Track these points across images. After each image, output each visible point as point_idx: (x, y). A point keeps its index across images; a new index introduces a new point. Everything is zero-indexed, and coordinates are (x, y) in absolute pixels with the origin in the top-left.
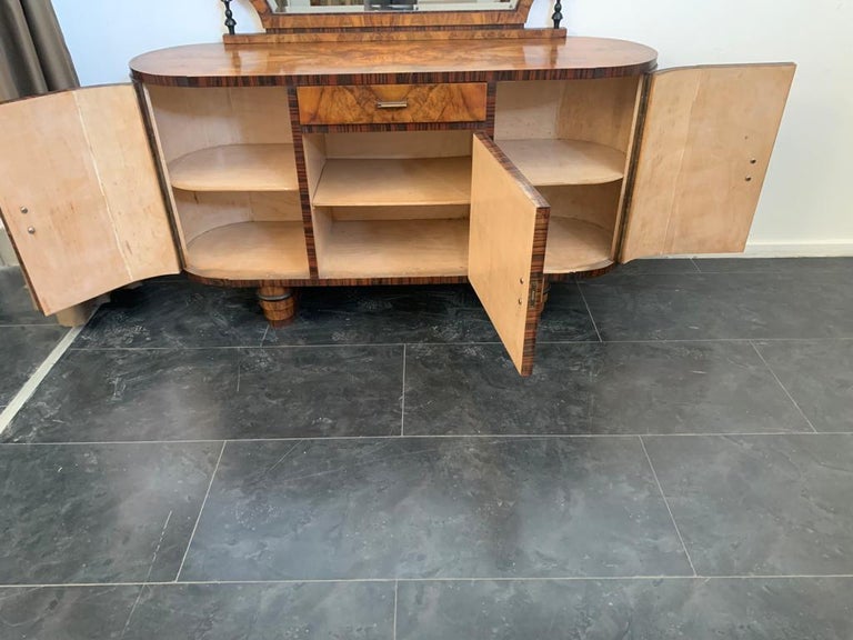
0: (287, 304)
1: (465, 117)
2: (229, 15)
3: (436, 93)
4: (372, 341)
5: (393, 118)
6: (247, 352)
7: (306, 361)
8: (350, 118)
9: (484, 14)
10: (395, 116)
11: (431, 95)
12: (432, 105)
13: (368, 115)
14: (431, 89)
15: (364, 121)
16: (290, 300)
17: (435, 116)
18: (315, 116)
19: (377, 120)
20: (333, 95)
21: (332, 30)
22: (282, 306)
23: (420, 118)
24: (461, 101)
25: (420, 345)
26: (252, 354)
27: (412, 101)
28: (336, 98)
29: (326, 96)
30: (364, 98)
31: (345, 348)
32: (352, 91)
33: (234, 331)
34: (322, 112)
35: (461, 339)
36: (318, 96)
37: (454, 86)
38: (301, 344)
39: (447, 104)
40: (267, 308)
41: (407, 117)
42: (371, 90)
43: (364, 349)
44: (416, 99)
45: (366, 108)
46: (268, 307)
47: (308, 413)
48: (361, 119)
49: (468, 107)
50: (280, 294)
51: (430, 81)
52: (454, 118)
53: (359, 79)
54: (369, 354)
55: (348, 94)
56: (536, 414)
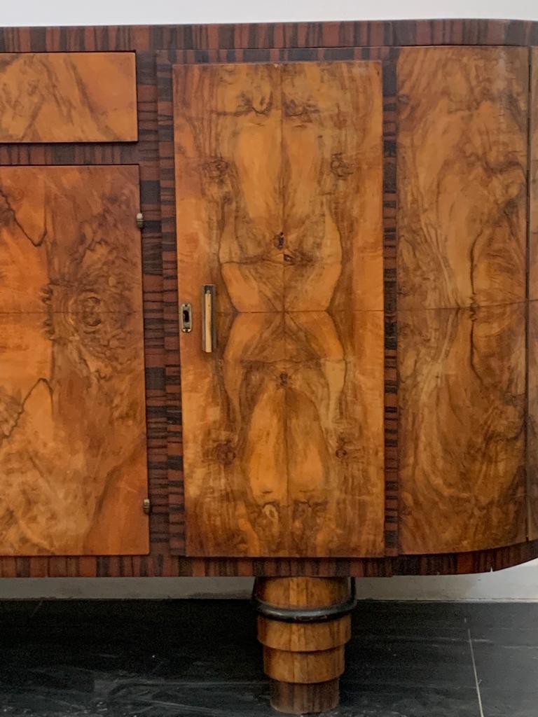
17: (16, 128)
24: (76, 92)
37: (58, 59)
39: (43, 100)
49: (93, 109)
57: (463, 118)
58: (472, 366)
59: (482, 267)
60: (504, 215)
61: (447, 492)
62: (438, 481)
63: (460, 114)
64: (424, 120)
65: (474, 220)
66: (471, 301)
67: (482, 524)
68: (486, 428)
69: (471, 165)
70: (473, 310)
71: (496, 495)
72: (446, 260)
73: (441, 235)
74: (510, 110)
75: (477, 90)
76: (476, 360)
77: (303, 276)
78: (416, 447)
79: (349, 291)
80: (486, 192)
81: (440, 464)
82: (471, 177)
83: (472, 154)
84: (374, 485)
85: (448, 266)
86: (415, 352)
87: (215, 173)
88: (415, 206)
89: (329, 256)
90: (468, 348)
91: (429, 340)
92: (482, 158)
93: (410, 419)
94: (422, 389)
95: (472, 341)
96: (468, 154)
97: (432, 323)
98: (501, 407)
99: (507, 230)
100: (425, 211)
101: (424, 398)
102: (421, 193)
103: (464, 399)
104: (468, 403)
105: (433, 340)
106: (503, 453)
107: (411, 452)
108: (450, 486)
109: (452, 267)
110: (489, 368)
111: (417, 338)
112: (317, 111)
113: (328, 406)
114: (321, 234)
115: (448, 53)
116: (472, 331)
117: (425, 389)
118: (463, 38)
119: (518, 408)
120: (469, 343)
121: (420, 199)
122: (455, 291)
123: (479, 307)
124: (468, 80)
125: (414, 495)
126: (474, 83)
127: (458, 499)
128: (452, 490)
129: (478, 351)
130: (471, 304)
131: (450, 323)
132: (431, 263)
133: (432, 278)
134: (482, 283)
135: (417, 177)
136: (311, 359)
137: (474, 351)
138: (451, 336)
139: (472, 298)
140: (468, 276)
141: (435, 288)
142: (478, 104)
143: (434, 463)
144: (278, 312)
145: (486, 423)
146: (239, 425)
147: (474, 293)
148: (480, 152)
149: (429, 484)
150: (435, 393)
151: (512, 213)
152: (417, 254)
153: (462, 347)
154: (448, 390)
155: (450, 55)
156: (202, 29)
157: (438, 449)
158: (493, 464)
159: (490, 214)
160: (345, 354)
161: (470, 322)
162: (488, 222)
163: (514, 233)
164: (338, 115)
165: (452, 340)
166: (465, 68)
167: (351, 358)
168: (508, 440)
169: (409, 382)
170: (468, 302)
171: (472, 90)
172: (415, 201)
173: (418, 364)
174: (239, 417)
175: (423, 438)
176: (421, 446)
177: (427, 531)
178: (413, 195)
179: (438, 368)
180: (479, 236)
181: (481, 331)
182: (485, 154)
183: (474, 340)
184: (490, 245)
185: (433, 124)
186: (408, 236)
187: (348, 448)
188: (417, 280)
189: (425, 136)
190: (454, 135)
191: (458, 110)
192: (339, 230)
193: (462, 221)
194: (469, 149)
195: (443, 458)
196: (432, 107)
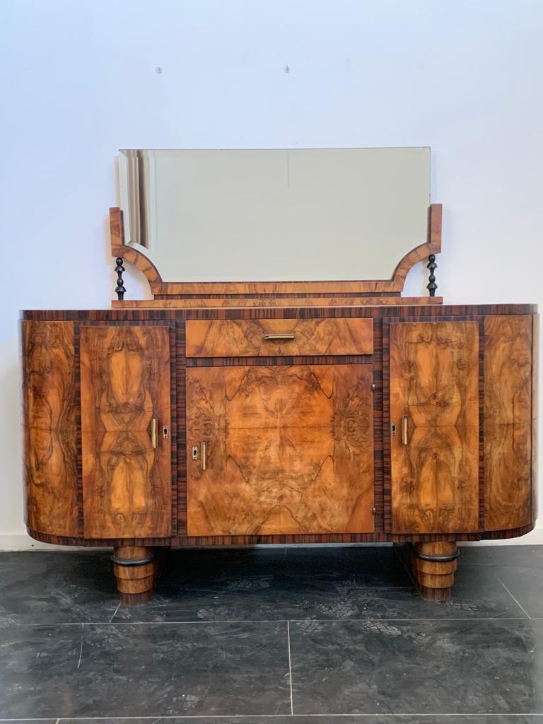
0: (147, 571)
1: (352, 350)
2: (120, 284)
3: (323, 327)
4: (246, 617)
5: (280, 351)
6: (92, 628)
7: (165, 637)
8: (236, 350)
9: (362, 283)
10: (282, 350)
11: (317, 329)
12: (320, 339)
13: (255, 348)
14: (318, 323)
15: (250, 354)
16: (150, 567)
17: (322, 349)
18: (201, 348)
19: (264, 352)
20: (220, 329)
21: (218, 296)
22: (141, 573)
23: (307, 351)
24: (348, 334)
25: (307, 621)
26: (99, 631)
27: (299, 334)
28: (224, 331)
29: (214, 330)
30: (251, 332)
31: (214, 625)
32: (239, 325)
33: (78, 609)
34: (208, 345)
35: (357, 616)
36: (206, 330)
37: (340, 321)
38: (159, 621)
39: (334, 337)
40: (122, 576)
41: (293, 350)
42: (259, 325)
43: (237, 626)
44: (302, 332)
45: (253, 341)
46: (124, 573)
47: (168, 690)
48: (247, 352)
49: (355, 341)
50: (139, 555)
51: (317, 316)
52: (341, 351)
53: (247, 314)
54: (244, 631)
55: (236, 327)
56: (465, 691)
57: (510, 344)
58: (513, 448)
59: (517, 406)
60: (524, 384)
61: (503, 503)
62: (499, 499)
65: (514, 387)
67: (516, 517)
68: (518, 475)
69: (513, 364)
70: (514, 425)
72: (503, 403)
73: (501, 393)
75: (515, 333)
76: (515, 446)
77: (444, 411)
78: (491, 484)
79: (464, 417)
80: (518, 375)
81: (501, 491)
82: (513, 369)
84: (474, 501)
85: (504, 406)
86: (491, 443)
87: (407, 368)
88: (491, 381)
89: (456, 402)
90: (512, 441)
91: (496, 438)
92: (517, 361)
93: (489, 472)
94: (493, 459)
96: (512, 359)
97: (498, 431)
98: (523, 466)
100: (495, 383)
101: (494, 463)
102: (493, 376)
103: (510, 463)
105: (498, 438)
107: (488, 486)
108: (504, 501)
109: (506, 406)
110: (519, 449)
111: (492, 437)
112: (451, 342)
113: (455, 467)
114: (452, 393)
116: (513, 433)
117: (495, 459)
119: (529, 466)
120: (512, 439)
122: (507, 417)
123: (516, 423)
124: (512, 329)
125: (490, 503)
126: (514, 330)
127: (508, 506)
128: (505, 503)
131: (505, 430)
132: (497, 405)
133: (498, 411)
134: (517, 413)
135: (492, 369)
136: (448, 447)
137: (514, 442)
138: (505, 436)
139: (513, 420)
140: (512, 410)
141: (499, 416)
142: (516, 338)
143: (498, 491)
144: (433, 426)
145: (518, 473)
146: (416, 475)
147: (514, 417)
148: (516, 358)
149: (495, 501)
150: (499, 461)
151: (527, 383)
153: (509, 441)
154: (504, 459)
157: (500, 485)
158: (521, 490)
159: (519, 384)
160: (462, 444)
161: (512, 430)
162: (519, 387)
163: (527, 391)
164: (460, 343)
165: (505, 438)
166: (511, 324)
167: (465, 446)
169: (488, 456)
170: (512, 422)
171: (513, 333)
172: (491, 379)
174: (416, 472)
175: (494, 480)
176: (493, 484)
179: (500, 450)
180: (516, 393)
181: (517, 434)
182: (518, 359)
183: (514, 437)
184: (519, 397)
185: (499, 347)
186: (488, 393)
187: (463, 485)
188: (492, 412)
189: (495, 352)
190: (507, 352)
191: (508, 341)
192: (460, 391)
193: (509, 387)
194: (512, 357)
195: (502, 489)
196: (498, 340)
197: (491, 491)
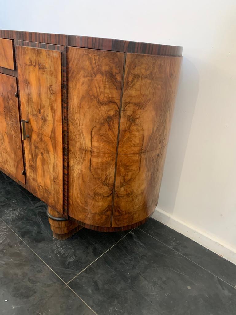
1: (6, 65)
49: (6, 57)
52: (2, 64)
57: (89, 80)
58: (90, 170)
59: (95, 138)
60: (106, 121)
61: (81, 205)
62: (78, 201)
63: (88, 78)
64: (76, 78)
65: (93, 121)
66: (91, 149)
67: (92, 218)
68: (95, 191)
69: (92, 100)
70: (92, 152)
71: (98, 211)
72: (82, 133)
73: (81, 123)
74: (111, 80)
75: (95, 69)
76: (92, 168)
77: (45, 124)
78: (73, 188)
79: (55, 133)
80: (98, 111)
81: (79, 196)
82: (92, 104)
83: (92, 95)
84: (60, 194)
86: (73, 160)
87: (26, 84)
88: (73, 110)
89: (50, 120)
90: (89, 164)
91: (77, 157)
92: (97, 97)
93: (72, 179)
94: (75, 172)
95: (90, 162)
96: (90, 95)
97: (78, 153)
98: (101, 186)
99: (108, 128)
100: (76, 113)
101: (75, 175)
102: (75, 106)
103: (87, 180)
104: (88, 181)
105: (78, 158)
106: (101, 200)
107: (72, 189)
108: (82, 203)
109: (84, 135)
110: (97, 173)
111: (74, 156)
112: (46, 68)
113: (51, 166)
114: (48, 112)
115: (84, 51)
116: (91, 159)
117: (76, 172)
118: (92, 45)
119: (109, 188)
120: (89, 162)
121: (74, 108)
122: (85, 144)
123: (94, 152)
124: (91, 64)
125: (72, 201)
126: (94, 66)
127: (84, 208)
128: (82, 205)
129: (93, 166)
130: (91, 150)
131: (83, 154)
132: (78, 132)
133: (78, 137)
134: (95, 144)
135: (74, 100)
136: (47, 151)
137: (91, 165)
138: (83, 158)
139: (91, 148)
140: (90, 140)
141: (79, 141)
142: (95, 75)
143: (77, 195)
144: (40, 134)
145: (95, 189)
146: (35, 162)
147: (92, 146)
148: (96, 94)
149: (76, 201)
150: (78, 174)
151: (110, 121)
152: (74, 128)
153: (87, 163)
154: (82, 175)
155: (84, 52)
156: (25, 33)
157: (79, 191)
158: (97, 202)
159: (99, 120)
160: (54, 153)
161: (90, 156)
162: (98, 122)
163: (111, 129)
164: (51, 70)
165: (84, 160)
166: (90, 59)
167: (55, 155)
168: (104, 196)
169: (72, 168)
170: (90, 149)
171: (93, 69)
172: (73, 108)
173: (74, 164)
175: (75, 186)
176: (74, 189)
177: (75, 213)
178: (72, 106)
179: (79, 167)
180: (94, 127)
181: (94, 160)
182: (98, 96)
183: (92, 162)
184: (99, 131)
185: (79, 80)
186: (71, 120)
187: (55, 181)
188: (74, 137)
189: (76, 85)
190: (85, 87)
191: (87, 76)
192: (52, 112)
193: (88, 120)
194: (91, 93)
195: (80, 194)
196: (78, 73)
197: (73, 193)
